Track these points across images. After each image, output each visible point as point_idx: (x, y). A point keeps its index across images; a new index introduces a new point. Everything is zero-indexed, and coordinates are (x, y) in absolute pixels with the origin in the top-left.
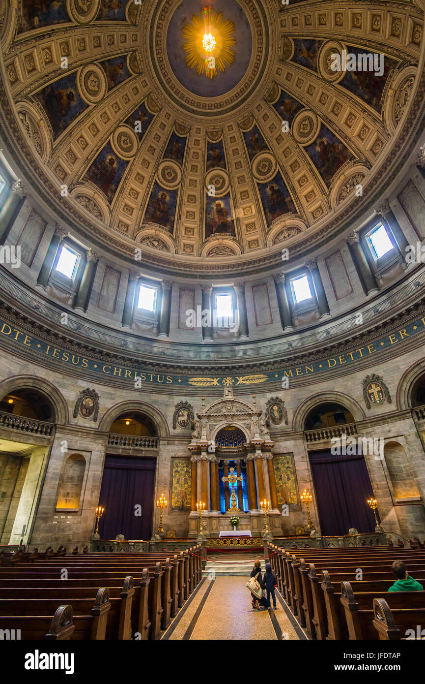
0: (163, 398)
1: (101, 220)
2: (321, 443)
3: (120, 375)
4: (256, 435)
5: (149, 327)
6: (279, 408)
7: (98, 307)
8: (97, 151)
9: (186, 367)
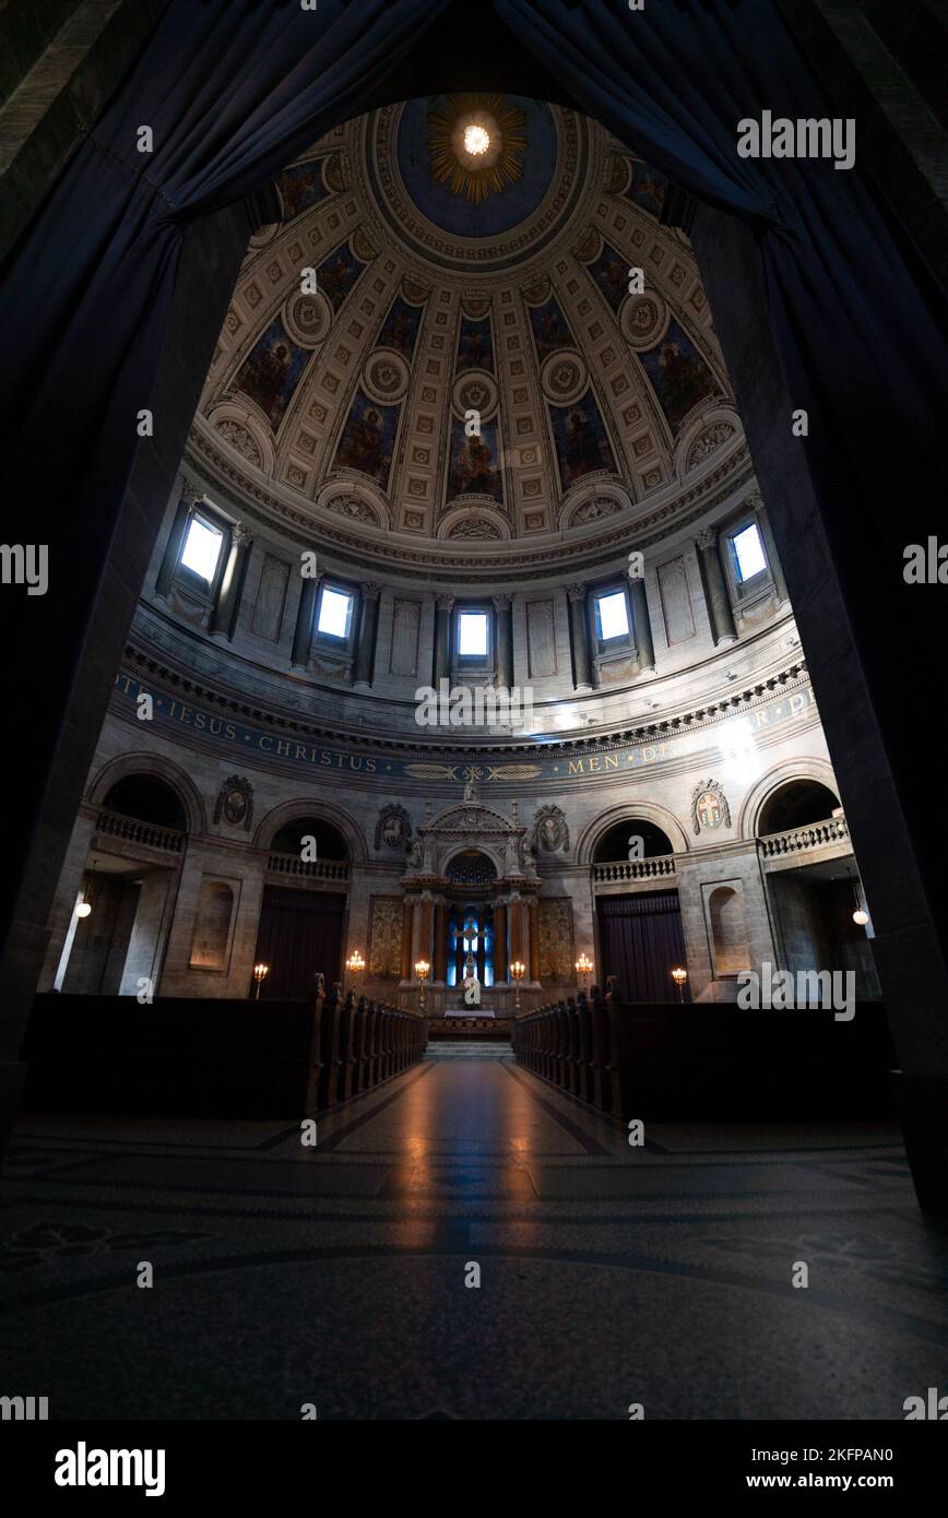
0: (362, 796)
1: (259, 465)
2: (618, 884)
3: (287, 754)
5: (338, 668)
6: (556, 824)
7: (252, 630)
8: (257, 334)
9: (401, 746)
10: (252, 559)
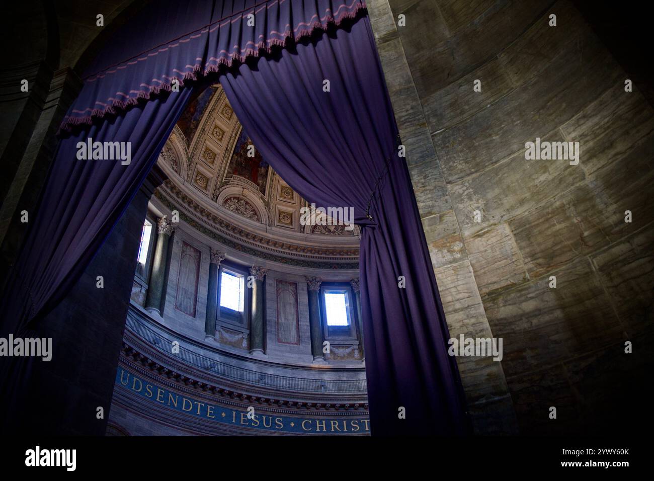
1: (258, 220)
3: (324, 430)
5: (348, 350)
7: (279, 341)
10: (268, 288)
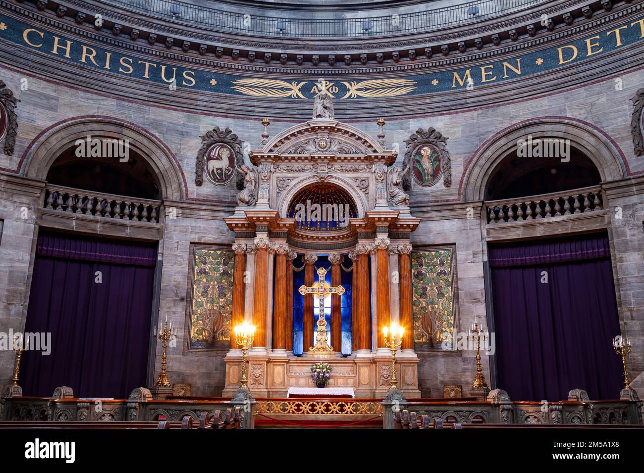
0: (176, 117)
2: (518, 227)
3: (67, 55)
4: (380, 201)
6: (434, 152)
9: (228, 52)
